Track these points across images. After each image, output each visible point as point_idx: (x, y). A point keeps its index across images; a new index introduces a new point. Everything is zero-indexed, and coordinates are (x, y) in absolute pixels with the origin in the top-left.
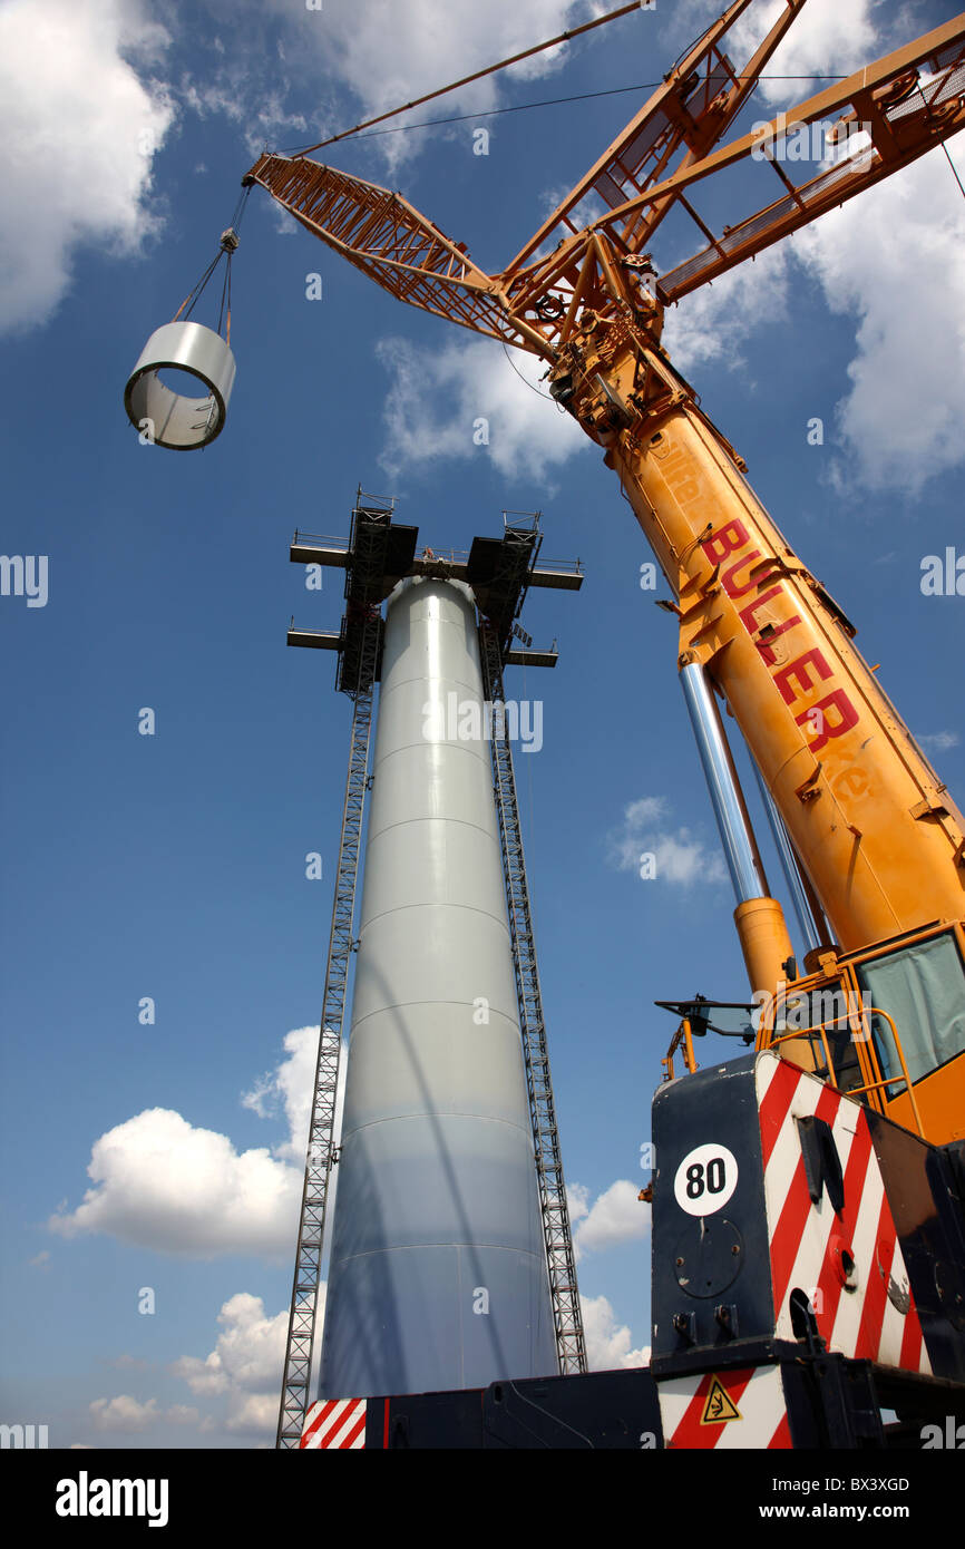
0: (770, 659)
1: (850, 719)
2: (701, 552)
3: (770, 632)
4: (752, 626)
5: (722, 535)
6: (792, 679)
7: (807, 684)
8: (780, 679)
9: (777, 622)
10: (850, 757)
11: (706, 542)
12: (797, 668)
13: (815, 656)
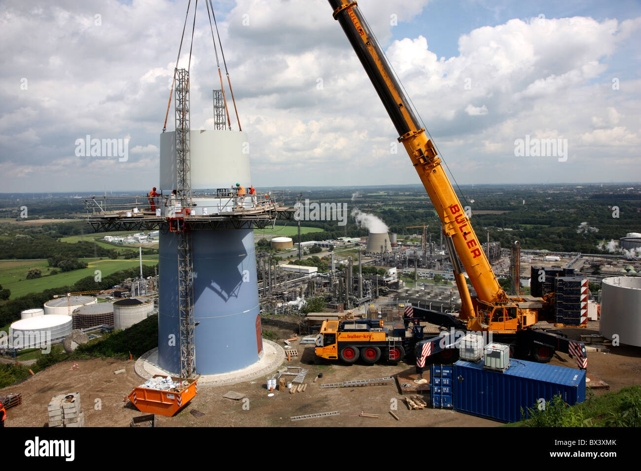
0: (466, 239)
1: (480, 254)
2: (449, 209)
3: (465, 234)
4: (462, 231)
5: (454, 207)
6: (470, 244)
7: (473, 246)
8: (468, 243)
9: (467, 232)
10: (480, 260)
11: (451, 208)
12: (471, 242)
13: (473, 240)
